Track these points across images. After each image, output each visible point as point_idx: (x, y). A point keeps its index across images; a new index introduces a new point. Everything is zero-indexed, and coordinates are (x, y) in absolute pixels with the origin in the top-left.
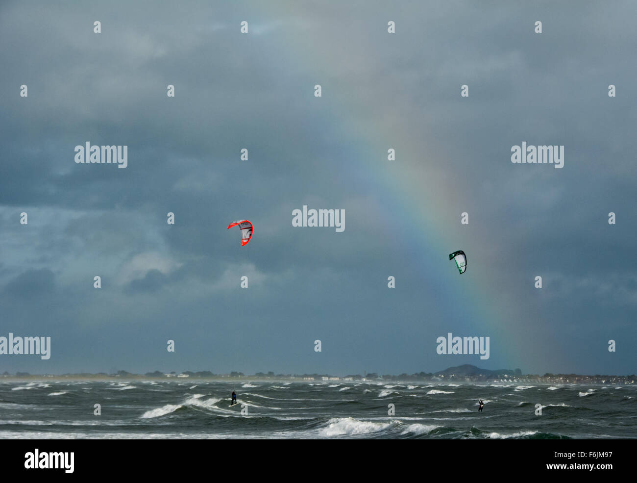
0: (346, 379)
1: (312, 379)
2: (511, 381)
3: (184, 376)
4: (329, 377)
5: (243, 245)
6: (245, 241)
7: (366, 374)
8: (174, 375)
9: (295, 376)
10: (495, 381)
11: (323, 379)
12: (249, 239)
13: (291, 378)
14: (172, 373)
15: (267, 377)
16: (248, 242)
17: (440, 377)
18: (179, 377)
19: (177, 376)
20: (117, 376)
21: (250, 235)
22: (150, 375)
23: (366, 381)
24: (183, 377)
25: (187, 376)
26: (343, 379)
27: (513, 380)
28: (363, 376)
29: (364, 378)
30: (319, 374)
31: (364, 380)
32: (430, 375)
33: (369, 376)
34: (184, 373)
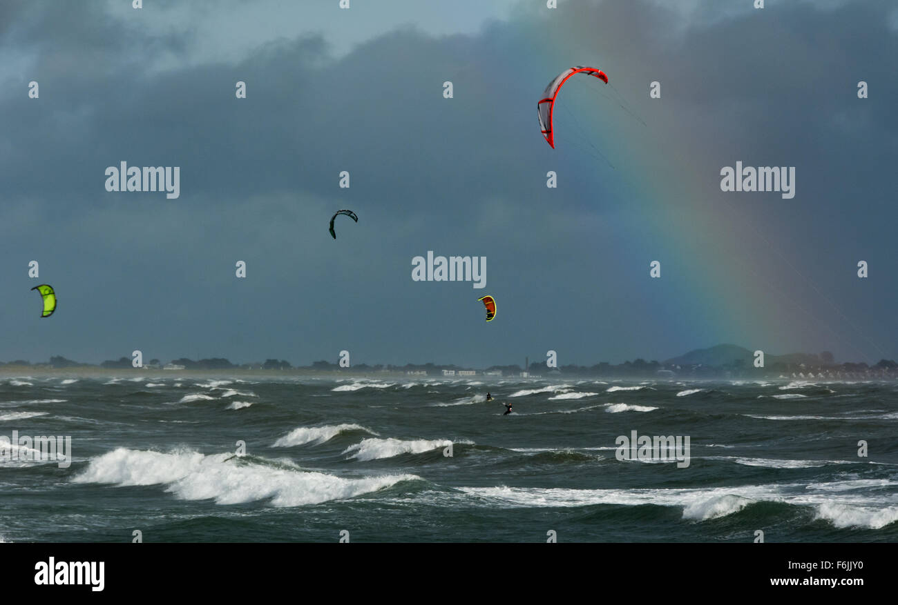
0: (490, 374)
1: (422, 373)
2: (813, 376)
4: (457, 369)
7: (530, 364)
8: (156, 366)
9: (389, 367)
10: (781, 376)
11: (445, 374)
22: (110, 365)
23: (527, 378)
24: (174, 369)
26: (484, 373)
27: (815, 373)
28: (523, 367)
30: (436, 365)
31: (525, 374)
32: (655, 365)
34: (175, 363)
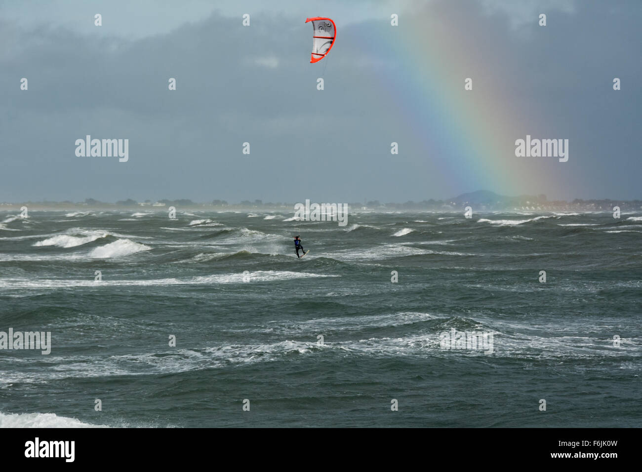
2: (534, 209)
3: (160, 205)
5: (311, 62)
6: (316, 57)
8: (149, 204)
9: (285, 204)
10: (515, 209)
12: (323, 55)
13: (282, 207)
14: (147, 201)
15: (254, 206)
16: (320, 59)
17: (452, 205)
18: (154, 205)
19: (152, 204)
20: (84, 204)
21: (328, 50)
22: (122, 204)
25: (164, 205)
29: (364, 206)
33: (370, 204)
34: (159, 202)
